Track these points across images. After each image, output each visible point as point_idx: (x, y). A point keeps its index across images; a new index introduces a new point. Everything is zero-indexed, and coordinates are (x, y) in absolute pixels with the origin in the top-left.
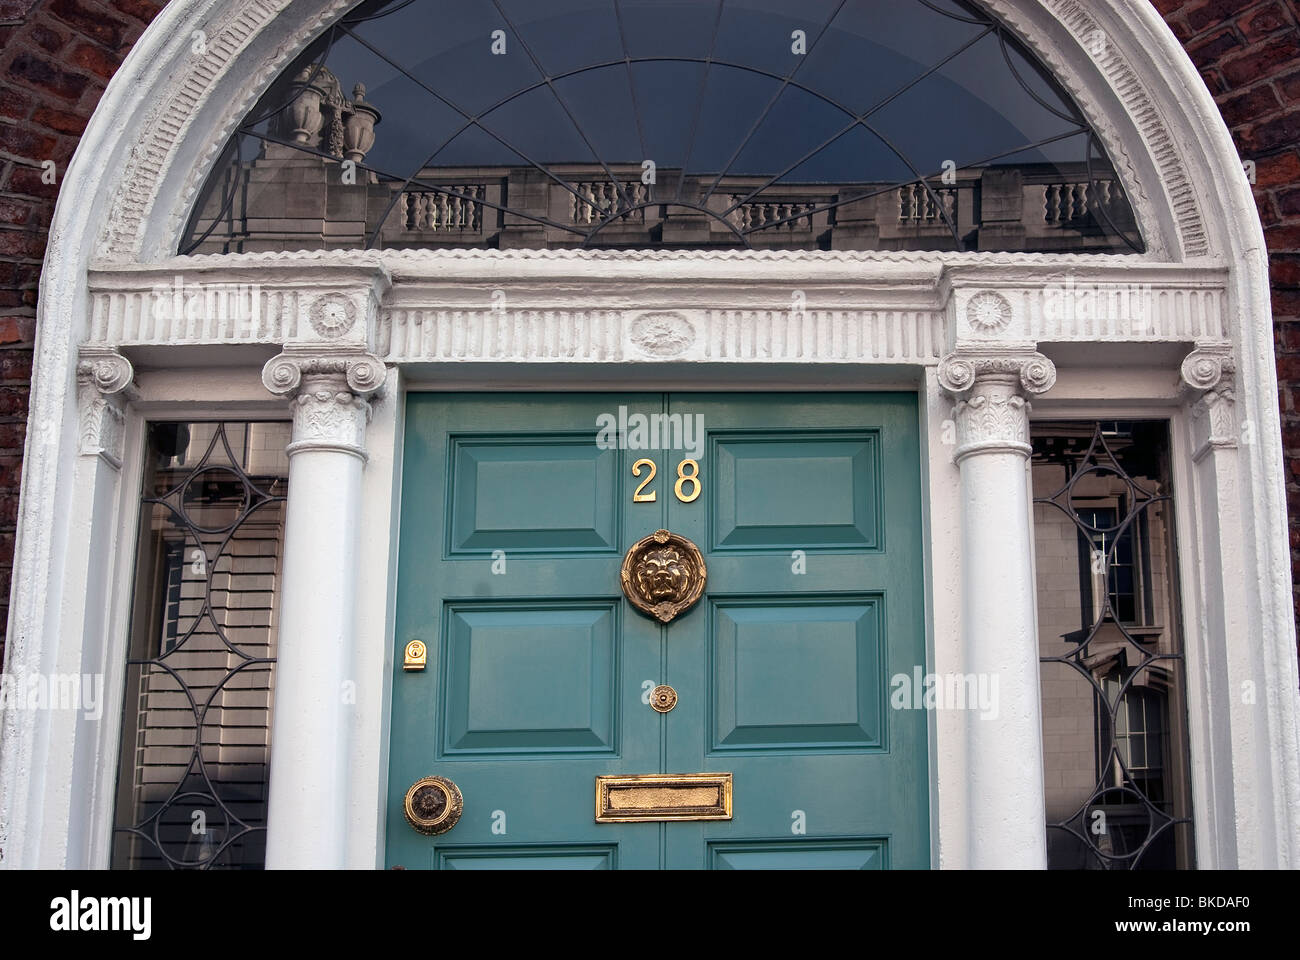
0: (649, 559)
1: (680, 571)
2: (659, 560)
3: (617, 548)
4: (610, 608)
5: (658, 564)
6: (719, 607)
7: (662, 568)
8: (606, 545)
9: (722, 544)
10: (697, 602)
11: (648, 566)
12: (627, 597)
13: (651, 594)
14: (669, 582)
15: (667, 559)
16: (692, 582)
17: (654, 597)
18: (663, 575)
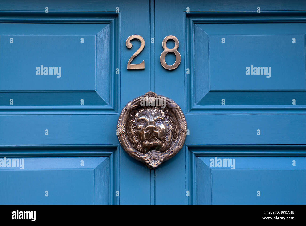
0: (140, 115)
1: (165, 126)
2: (148, 116)
3: (114, 106)
4: (108, 156)
5: (148, 120)
6: (197, 156)
7: (151, 123)
8: (105, 104)
9: (198, 104)
10: (180, 151)
11: (139, 121)
12: (123, 147)
13: (142, 144)
14: (156, 134)
15: (155, 116)
16: (175, 135)
17: (144, 147)
18: (151, 129)
